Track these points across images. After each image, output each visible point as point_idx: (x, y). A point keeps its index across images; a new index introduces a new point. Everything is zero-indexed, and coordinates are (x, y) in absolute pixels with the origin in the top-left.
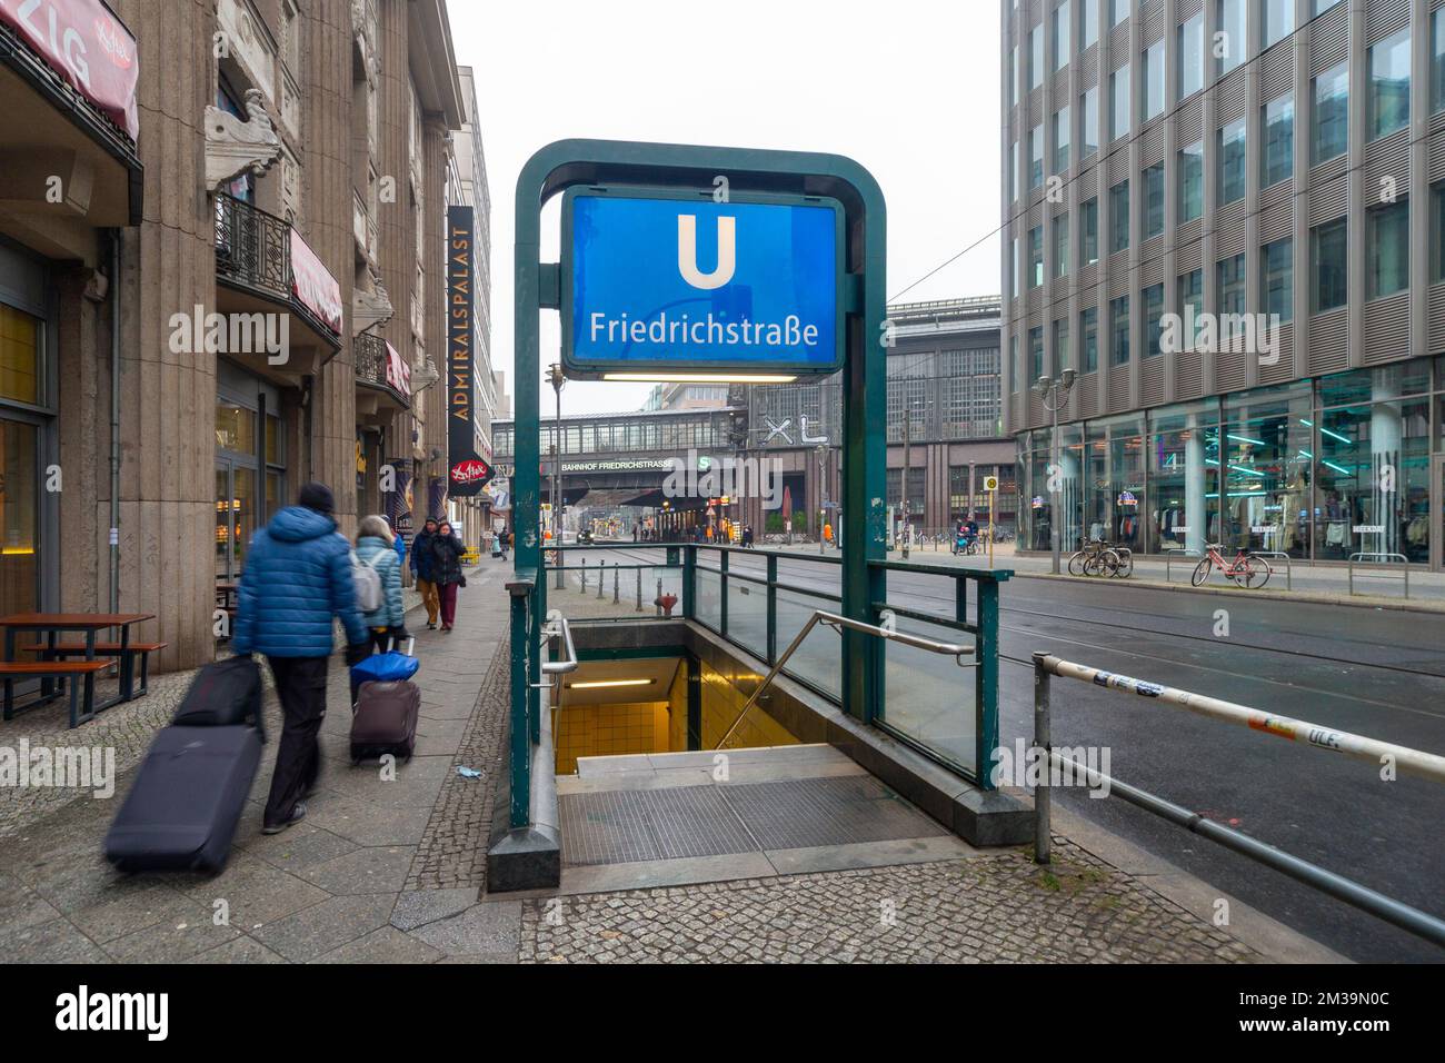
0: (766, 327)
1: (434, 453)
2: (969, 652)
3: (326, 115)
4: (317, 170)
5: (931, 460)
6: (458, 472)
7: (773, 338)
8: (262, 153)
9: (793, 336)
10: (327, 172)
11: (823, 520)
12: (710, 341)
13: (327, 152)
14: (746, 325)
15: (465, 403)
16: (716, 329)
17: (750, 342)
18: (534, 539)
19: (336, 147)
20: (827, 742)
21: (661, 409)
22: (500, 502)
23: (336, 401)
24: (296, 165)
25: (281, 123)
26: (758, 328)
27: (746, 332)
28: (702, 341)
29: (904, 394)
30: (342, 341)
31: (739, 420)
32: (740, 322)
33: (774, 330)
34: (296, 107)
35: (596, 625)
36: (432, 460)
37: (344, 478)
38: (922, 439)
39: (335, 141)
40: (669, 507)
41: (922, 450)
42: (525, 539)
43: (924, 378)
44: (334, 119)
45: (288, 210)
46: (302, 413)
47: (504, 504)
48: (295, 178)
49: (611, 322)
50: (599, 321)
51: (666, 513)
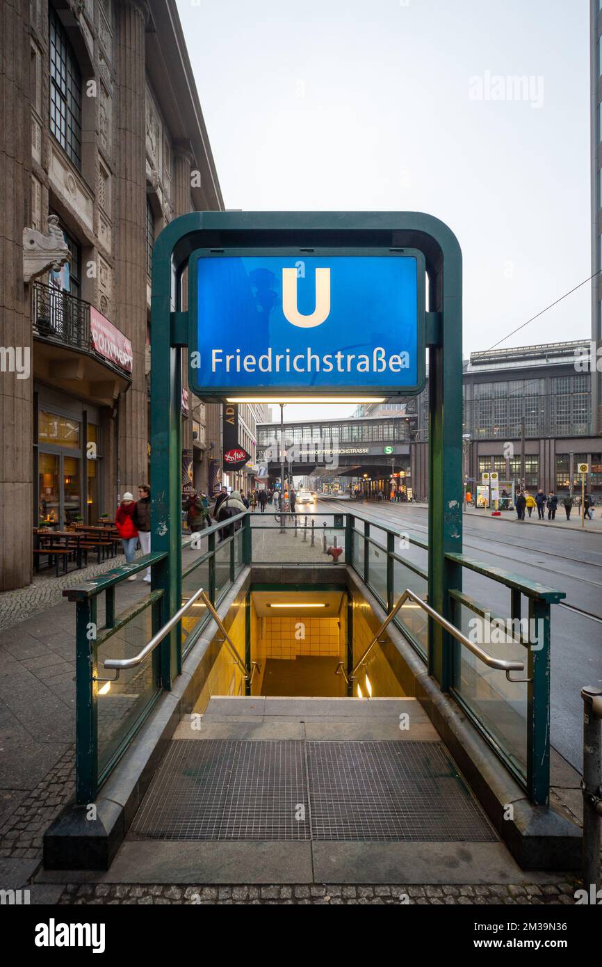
0: (357, 357)
1: (211, 445)
2: (520, 669)
3: (128, 237)
4: (123, 272)
5: (542, 449)
6: (228, 456)
7: (363, 366)
8: (58, 256)
9: (380, 364)
10: (128, 271)
11: (465, 489)
12: (309, 370)
13: (129, 260)
14: (339, 356)
15: (233, 414)
16: (313, 361)
17: (343, 370)
18: (165, 529)
19: (134, 256)
20: (415, 696)
21: (363, 416)
22: (262, 473)
23: (134, 414)
24: (109, 269)
25: (98, 242)
26: (350, 358)
27: (339, 362)
28: (303, 370)
29: (524, 406)
30: (134, 378)
31: (412, 423)
32: (334, 354)
33: (364, 359)
34: (110, 233)
35: (285, 567)
36: (210, 449)
37: (139, 463)
38: (537, 436)
39: (134, 253)
40: (368, 477)
41: (536, 443)
42: (158, 529)
43: (537, 396)
44: (133, 240)
45: (103, 296)
46: (112, 422)
47: (264, 474)
48: (108, 276)
49: (228, 356)
50: (218, 356)
51: (366, 481)
